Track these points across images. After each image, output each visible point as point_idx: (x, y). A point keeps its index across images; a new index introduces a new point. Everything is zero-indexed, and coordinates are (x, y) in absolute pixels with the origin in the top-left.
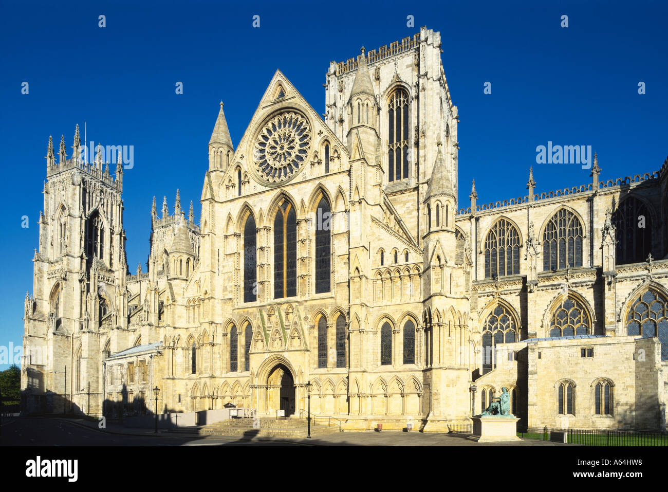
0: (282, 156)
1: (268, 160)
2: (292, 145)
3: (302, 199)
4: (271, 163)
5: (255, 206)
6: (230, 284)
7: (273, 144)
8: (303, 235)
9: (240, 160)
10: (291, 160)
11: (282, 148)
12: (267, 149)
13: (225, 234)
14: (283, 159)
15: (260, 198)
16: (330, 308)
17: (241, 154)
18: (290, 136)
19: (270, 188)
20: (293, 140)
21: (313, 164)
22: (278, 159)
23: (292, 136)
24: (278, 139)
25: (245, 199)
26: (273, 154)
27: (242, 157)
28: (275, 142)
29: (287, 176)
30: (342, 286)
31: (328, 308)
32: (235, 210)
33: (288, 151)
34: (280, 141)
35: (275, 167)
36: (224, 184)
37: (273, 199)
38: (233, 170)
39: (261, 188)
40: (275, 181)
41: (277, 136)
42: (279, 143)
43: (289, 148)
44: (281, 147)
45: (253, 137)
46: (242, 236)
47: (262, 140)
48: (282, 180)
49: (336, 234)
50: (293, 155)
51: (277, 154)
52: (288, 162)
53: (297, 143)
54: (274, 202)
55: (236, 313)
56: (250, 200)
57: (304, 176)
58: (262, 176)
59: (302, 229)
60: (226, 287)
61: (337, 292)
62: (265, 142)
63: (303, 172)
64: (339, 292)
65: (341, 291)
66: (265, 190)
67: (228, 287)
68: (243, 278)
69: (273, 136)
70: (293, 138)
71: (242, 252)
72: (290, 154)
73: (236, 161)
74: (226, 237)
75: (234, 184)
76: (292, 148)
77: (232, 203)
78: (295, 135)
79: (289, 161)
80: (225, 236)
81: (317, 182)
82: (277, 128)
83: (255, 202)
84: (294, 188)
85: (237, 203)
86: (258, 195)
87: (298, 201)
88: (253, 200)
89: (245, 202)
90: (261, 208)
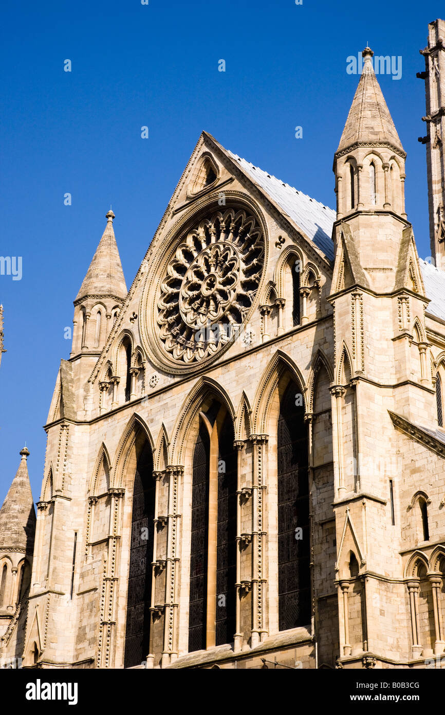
0: (212, 302)
1: (183, 316)
2: (229, 275)
4: (188, 319)
5: (152, 421)
6: (93, 620)
7: (195, 280)
8: (247, 477)
9: (129, 326)
10: (226, 308)
11: (211, 285)
12: (184, 291)
13: (91, 494)
14: (212, 307)
15: (162, 403)
17: (133, 311)
18: (225, 257)
19: (182, 378)
20: (232, 265)
21: (265, 312)
22: (202, 310)
23: (231, 256)
24: (203, 269)
25: (136, 409)
26: (192, 301)
27: (134, 318)
28: (199, 275)
29: (219, 345)
32: (114, 435)
34: (208, 270)
35: (197, 327)
36: (97, 382)
37: (188, 401)
38: (116, 348)
39: (163, 381)
40: (195, 360)
41: (201, 262)
42: (206, 274)
43: (224, 284)
44: (208, 285)
45: (156, 272)
46: (129, 494)
47: (175, 275)
48: (209, 355)
49: (318, 468)
50: (232, 297)
52: (221, 313)
53: (238, 270)
54: (189, 408)
56: (144, 408)
57: (248, 341)
58: (171, 352)
59: (245, 464)
60: (85, 628)
62: (180, 277)
63: (247, 331)
67: (87, 630)
68: (123, 602)
69: (195, 263)
70: (231, 260)
71: (126, 534)
72: (224, 295)
73: (123, 328)
74: (93, 501)
75: (116, 378)
76: (229, 282)
77: (110, 420)
78: (235, 254)
79: (224, 309)
80: (90, 499)
81: (274, 349)
82: (204, 245)
83: (153, 411)
84: (228, 371)
85: (119, 420)
86: (159, 396)
87: (237, 398)
88: (150, 409)
89: (134, 414)
90: (163, 425)
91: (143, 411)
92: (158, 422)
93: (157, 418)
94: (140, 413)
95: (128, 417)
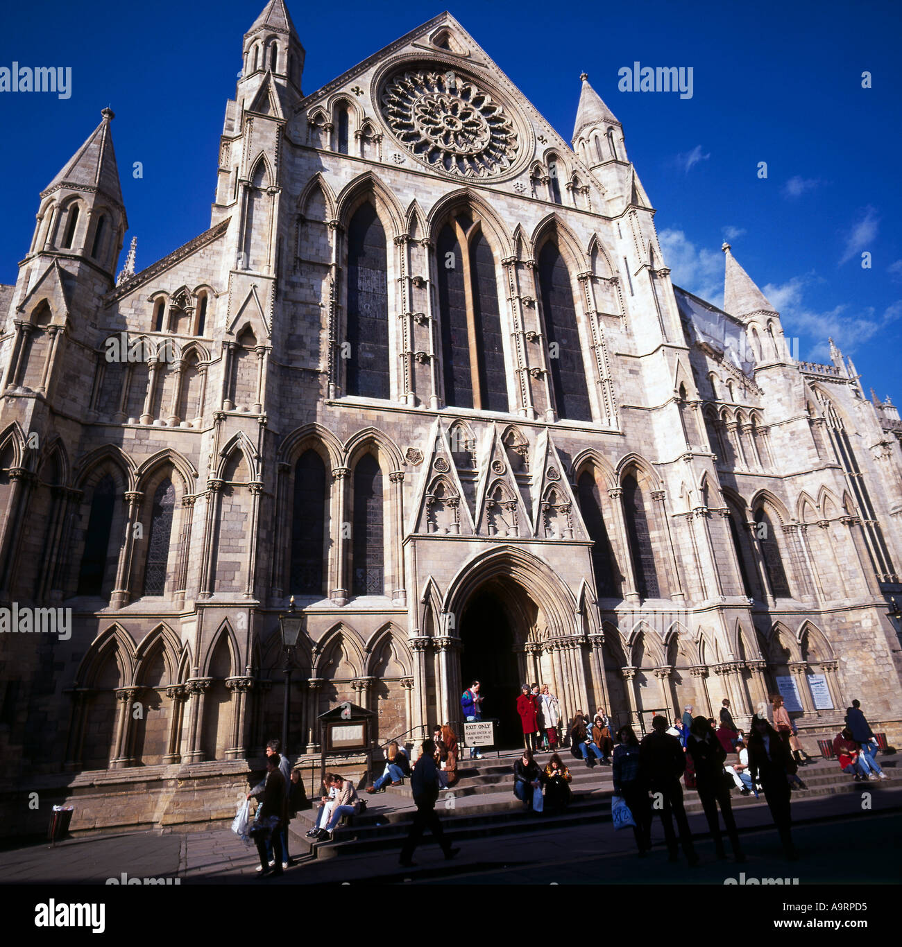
0: (452, 136)
2: (473, 128)
3: (520, 225)
5: (398, 190)
9: (353, 94)
11: (450, 123)
13: (301, 212)
15: (412, 182)
16: (614, 453)
18: (468, 113)
19: (437, 175)
20: (477, 124)
21: (533, 178)
22: (441, 136)
24: (439, 106)
25: (369, 168)
26: (429, 122)
27: (357, 91)
28: (434, 106)
30: (632, 413)
31: (609, 453)
33: (465, 133)
34: (446, 112)
35: (438, 145)
39: (411, 165)
42: (443, 113)
43: (468, 131)
50: (480, 146)
51: (438, 127)
52: (468, 151)
53: (484, 131)
55: (337, 414)
56: (383, 173)
57: (519, 189)
59: (521, 279)
61: (625, 422)
63: (515, 182)
64: (628, 424)
65: (634, 425)
66: (425, 172)
69: (428, 95)
70: (476, 120)
72: (470, 141)
73: (343, 91)
74: (302, 220)
75: (333, 126)
80: (301, 216)
81: (547, 209)
82: (436, 89)
83: (398, 183)
84: (499, 199)
86: (406, 174)
87: (512, 224)
88: (393, 178)
89: (371, 172)
90: (415, 200)
91: (383, 175)
92: (407, 195)
93: (405, 191)
94: (378, 175)
95: (359, 169)
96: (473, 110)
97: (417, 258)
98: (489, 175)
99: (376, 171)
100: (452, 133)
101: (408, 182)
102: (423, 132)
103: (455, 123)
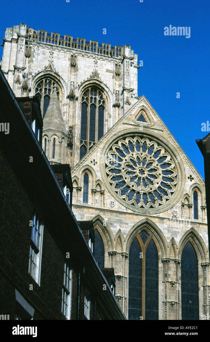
1: (124, 178)
2: (153, 173)
3: (173, 238)
5: (111, 224)
7: (131, 163)
8: (171, 276)
9: (92, 165)
10: (153, 190)
11: (142, 172)
14: (142, 183)
17: (94, 158)
18: (151, 163)
19: (132, 212)
20: (155, 170)
21: (183, 206)
23: (154, 164)
24: (136, 161)
25: (98, 212)
26: (130, 173)
28: (133, 162)
29: (148, 205)
33: (149, 177)
34: (140, 164)
35: (134, 188)
38: (81, 172)
39: (120, 207)
40: (133, 205)
41: (135, 157)
42: (138, 165)
43: (151, 176)
44: (139, 170)
47: (116, 153)
50: (156, 185)
51: (134, 175)
52: (148, 190)
53: (160, 174)
56: (105, 215)
57: (175, 214)
58: (117, 192)
59: (171, 270)
62: (121, 157)
63: (172, 209)
66: (125, 211)
69: (131, 155)
70: (155, 167)
72: (151, 182)
73: (86, 163)
78: (157, 165)
79: (151, 189)
82: (135, 149)
83: (111, 220)
84: (163, 223)
85: (85, 212)
86: (116, 214)
87: (168, 238)
88: (109, 217)
89: (99, 215)
90: (120, 230)
91: (105, 216)
92: (116, 227)
93: (115, 225)
94: (102, 216)
95: (93, 214)
96: (154, 161)
97: (119, 263)
98: (160, 205)
99: (101, 214)
100: (142, 178)
101: (117, 218)
102: (126, 181)
103: (144, 171)
